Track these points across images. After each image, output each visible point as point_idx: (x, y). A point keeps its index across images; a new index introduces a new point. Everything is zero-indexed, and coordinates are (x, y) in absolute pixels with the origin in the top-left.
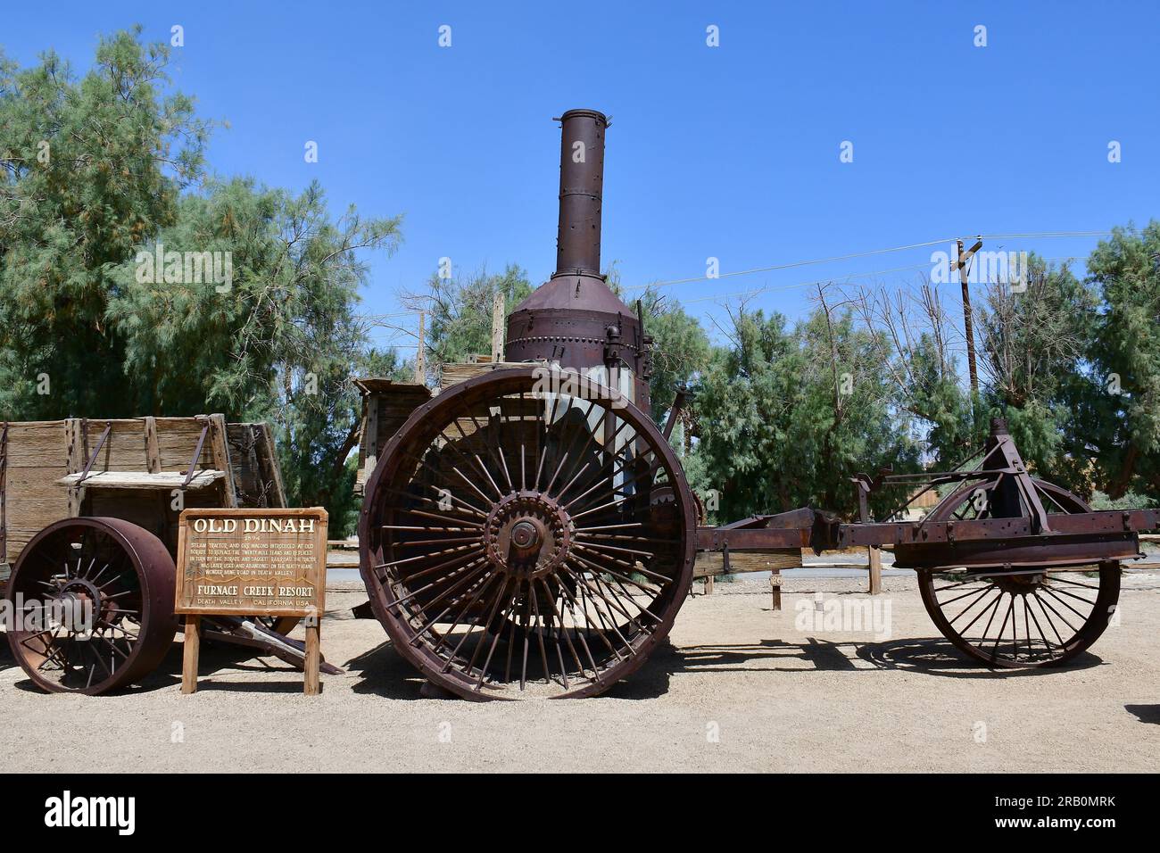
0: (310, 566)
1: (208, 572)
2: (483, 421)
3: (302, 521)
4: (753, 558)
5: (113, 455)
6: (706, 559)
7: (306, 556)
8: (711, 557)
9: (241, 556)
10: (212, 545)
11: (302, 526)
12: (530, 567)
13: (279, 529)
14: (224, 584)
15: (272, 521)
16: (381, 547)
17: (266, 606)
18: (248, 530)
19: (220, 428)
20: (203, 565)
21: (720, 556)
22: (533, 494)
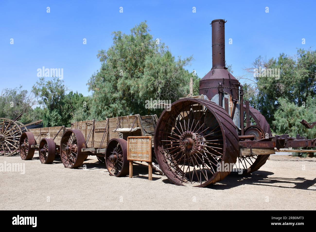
0: (148, 150)
1: (132, 151)
2: (188, 112)
3: (147, 139)
4: (259, 151)
5: (123, 124)
6: (245, 150)
7: (148, 147)
8: (247, 150)
9: (137, 147)
10: (133, 145)
11: (147, 140)
12: (189, 151)
13: (143, 141)
14: (135, 154)
15: (142, 139)
16: (162, 145)
17: (141, 159)
18: (138, 141)
19: (138, 117)
20: (131, 149)
21: (249, 150)
22: (189, 132)
